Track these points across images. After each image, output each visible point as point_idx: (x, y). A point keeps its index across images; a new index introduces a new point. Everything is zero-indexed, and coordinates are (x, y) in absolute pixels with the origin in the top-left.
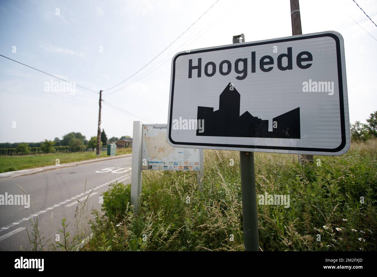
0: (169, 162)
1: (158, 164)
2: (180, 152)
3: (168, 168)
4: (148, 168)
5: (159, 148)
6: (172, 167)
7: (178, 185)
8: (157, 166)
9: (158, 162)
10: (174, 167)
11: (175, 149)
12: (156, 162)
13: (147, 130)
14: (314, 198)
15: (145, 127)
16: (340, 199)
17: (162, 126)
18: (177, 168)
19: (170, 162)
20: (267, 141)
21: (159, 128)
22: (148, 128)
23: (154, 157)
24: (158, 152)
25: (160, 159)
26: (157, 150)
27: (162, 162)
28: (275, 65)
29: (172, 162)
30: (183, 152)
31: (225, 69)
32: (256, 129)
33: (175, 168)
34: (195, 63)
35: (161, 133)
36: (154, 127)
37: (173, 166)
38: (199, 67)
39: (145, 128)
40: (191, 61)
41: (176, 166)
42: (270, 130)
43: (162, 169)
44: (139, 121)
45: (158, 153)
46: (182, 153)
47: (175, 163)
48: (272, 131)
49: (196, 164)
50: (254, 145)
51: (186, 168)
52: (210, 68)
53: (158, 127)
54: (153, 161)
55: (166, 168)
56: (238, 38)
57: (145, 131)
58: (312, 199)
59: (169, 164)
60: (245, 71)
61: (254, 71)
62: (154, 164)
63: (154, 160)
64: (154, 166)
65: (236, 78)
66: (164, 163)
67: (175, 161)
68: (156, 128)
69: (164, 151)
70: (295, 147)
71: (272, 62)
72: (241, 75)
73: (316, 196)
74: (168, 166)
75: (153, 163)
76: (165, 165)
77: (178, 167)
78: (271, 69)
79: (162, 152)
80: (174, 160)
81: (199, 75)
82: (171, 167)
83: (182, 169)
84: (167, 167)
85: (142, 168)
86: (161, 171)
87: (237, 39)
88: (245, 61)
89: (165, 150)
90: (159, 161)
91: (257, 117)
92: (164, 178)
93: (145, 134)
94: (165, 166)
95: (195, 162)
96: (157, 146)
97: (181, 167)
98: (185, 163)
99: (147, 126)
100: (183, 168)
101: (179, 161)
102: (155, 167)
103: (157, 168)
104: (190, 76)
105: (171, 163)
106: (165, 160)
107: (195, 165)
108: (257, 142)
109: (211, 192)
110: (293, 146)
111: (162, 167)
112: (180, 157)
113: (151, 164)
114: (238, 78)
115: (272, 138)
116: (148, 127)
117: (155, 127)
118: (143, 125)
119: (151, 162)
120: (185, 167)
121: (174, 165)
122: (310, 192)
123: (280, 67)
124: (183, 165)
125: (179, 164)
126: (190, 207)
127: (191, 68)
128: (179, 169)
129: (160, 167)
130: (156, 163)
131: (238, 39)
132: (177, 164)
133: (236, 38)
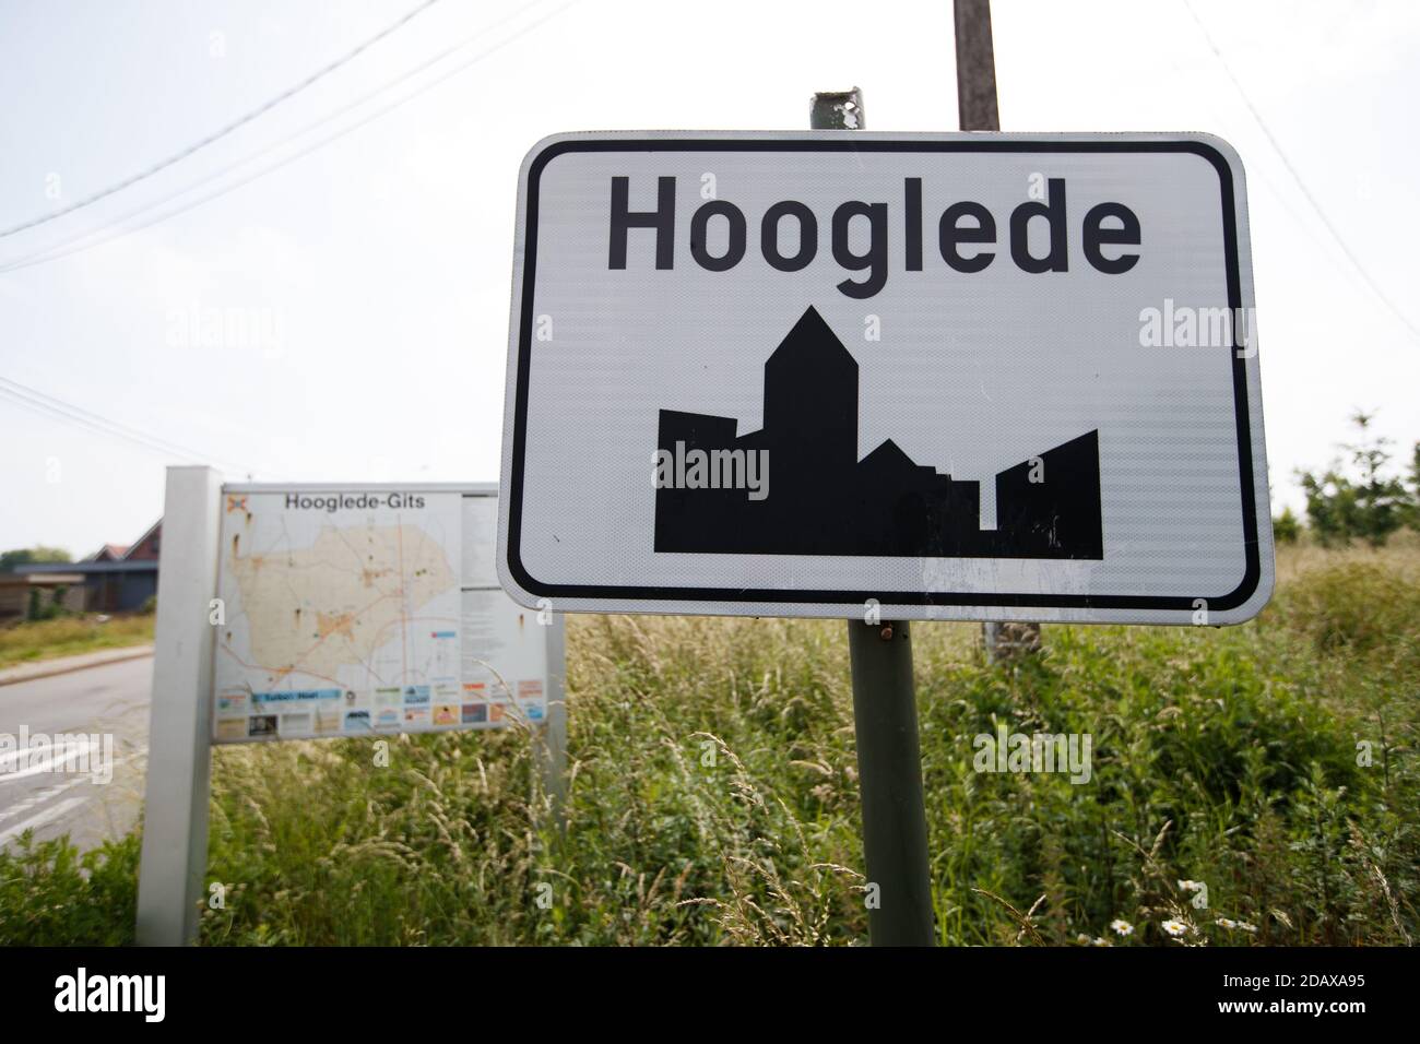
0: (379, 691)
1: (311, 706)
2: (436, 629)
3: (373, 721)
4: (253, 732)
5: (318, 615)
6: (394, 717)
7: (446, 813)
8: (304, 717)
9: (312, 696)
10: (409, 713)
11: (411, 619)
12: (302, 696)
13: (249, 516)
14: (1067, 805)
15: (238, 498)
16: (1163, 801)
17: (337, 497)
18: (425, 721)
19: (383, 687)
20: (976, 572)
21: (319, 503)
22: (251, 506)
23: (292, 666)
24: (316, 636)
25: (327, 678)
26: (310, 624)
27: (337, 694)
28: (1002, 246)
29: (395, 686)
30: (458, 633)
31: (789, 244)
32: (928, 517)
33: (410, 717)
34: (643, 200)
35: (335, 529)
36: (292, 497)
37: (398, 706)
38: (662, 220)
39: (240, 505)
40: (620, 187)
41: (420, 711)
42: (988, 521)
43: (336, 728)
44: (206, 468)
45: (316, 640)
46: (451, 635)
47: (412, 692)
48: (995, 528)
49: (529, 688)
50: (922, 591)
51: (472, 715)
52: (718, 229)
53: (313, 498)
54: (282, 687)
55: (364, 720)
56: (840, 107)
57: (236, 520)
58: (1061, 813)
59: (380, 701)
60: (877, 258)
61: (914, 261)
62: (291, 707)
63: (290, 683)
64: (286, 717)
65: (838, 287)
66: (351, 695)
67: (410, 682)
68: (306, 503)
69: (349, 633)
70: (1084, 596)
71: (987, 232)
72: (862, 276)
73: (1075, 798)
74: (374, 712)
75: (283, 702)
76: (357, 708)
77: (431, 711)
78: (983, 261)
79: (335, 638)
80: (409, 675)
81: (665, 260)
82: (390, 715)
83: (455, 721)
84: (365, 715)
85: (215, 734)
86: (327, 742)
87: (836, 109)
88: (878, 214)
89: (359, 623)
90: (323, 686)
91: (934, 468)
92: (337, 779)
93: (236, 538)
94: (352, 715)
95: (521, 683)
96: (308, 603)
97: (446, 709)
98: (467, 686)
99: (247, 493)
100: (458, 715)
101: (435, 679)
102: (291, 724)
103: (309, 727)
104: (618, 259)
105: (389, 695)
106: (354, 678)
107: (523, 694)
108: (935, 578)
109: (626, 829)
110: (1077, 592)
111: (336, 720)
112: (439, 658)
113: (270, 709)
114: (848, 289)
115: (996, 560)
116: (251, 498)
117: (295, 498)
118: (225, 490)
119: (268, 697)
120: (467, 709)
121: (407, 701)
122: (1051, 784)
123: (1022, 258)
124: (459, 699)
125: (433, 695)
126: (513, 921)
127: (622, 219)
128: (435, 722)
129: (324, 718)
130: (303, 701)
131: (840, 111)
132: (425, 699)
133: (828, 106)
